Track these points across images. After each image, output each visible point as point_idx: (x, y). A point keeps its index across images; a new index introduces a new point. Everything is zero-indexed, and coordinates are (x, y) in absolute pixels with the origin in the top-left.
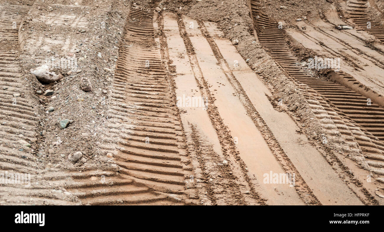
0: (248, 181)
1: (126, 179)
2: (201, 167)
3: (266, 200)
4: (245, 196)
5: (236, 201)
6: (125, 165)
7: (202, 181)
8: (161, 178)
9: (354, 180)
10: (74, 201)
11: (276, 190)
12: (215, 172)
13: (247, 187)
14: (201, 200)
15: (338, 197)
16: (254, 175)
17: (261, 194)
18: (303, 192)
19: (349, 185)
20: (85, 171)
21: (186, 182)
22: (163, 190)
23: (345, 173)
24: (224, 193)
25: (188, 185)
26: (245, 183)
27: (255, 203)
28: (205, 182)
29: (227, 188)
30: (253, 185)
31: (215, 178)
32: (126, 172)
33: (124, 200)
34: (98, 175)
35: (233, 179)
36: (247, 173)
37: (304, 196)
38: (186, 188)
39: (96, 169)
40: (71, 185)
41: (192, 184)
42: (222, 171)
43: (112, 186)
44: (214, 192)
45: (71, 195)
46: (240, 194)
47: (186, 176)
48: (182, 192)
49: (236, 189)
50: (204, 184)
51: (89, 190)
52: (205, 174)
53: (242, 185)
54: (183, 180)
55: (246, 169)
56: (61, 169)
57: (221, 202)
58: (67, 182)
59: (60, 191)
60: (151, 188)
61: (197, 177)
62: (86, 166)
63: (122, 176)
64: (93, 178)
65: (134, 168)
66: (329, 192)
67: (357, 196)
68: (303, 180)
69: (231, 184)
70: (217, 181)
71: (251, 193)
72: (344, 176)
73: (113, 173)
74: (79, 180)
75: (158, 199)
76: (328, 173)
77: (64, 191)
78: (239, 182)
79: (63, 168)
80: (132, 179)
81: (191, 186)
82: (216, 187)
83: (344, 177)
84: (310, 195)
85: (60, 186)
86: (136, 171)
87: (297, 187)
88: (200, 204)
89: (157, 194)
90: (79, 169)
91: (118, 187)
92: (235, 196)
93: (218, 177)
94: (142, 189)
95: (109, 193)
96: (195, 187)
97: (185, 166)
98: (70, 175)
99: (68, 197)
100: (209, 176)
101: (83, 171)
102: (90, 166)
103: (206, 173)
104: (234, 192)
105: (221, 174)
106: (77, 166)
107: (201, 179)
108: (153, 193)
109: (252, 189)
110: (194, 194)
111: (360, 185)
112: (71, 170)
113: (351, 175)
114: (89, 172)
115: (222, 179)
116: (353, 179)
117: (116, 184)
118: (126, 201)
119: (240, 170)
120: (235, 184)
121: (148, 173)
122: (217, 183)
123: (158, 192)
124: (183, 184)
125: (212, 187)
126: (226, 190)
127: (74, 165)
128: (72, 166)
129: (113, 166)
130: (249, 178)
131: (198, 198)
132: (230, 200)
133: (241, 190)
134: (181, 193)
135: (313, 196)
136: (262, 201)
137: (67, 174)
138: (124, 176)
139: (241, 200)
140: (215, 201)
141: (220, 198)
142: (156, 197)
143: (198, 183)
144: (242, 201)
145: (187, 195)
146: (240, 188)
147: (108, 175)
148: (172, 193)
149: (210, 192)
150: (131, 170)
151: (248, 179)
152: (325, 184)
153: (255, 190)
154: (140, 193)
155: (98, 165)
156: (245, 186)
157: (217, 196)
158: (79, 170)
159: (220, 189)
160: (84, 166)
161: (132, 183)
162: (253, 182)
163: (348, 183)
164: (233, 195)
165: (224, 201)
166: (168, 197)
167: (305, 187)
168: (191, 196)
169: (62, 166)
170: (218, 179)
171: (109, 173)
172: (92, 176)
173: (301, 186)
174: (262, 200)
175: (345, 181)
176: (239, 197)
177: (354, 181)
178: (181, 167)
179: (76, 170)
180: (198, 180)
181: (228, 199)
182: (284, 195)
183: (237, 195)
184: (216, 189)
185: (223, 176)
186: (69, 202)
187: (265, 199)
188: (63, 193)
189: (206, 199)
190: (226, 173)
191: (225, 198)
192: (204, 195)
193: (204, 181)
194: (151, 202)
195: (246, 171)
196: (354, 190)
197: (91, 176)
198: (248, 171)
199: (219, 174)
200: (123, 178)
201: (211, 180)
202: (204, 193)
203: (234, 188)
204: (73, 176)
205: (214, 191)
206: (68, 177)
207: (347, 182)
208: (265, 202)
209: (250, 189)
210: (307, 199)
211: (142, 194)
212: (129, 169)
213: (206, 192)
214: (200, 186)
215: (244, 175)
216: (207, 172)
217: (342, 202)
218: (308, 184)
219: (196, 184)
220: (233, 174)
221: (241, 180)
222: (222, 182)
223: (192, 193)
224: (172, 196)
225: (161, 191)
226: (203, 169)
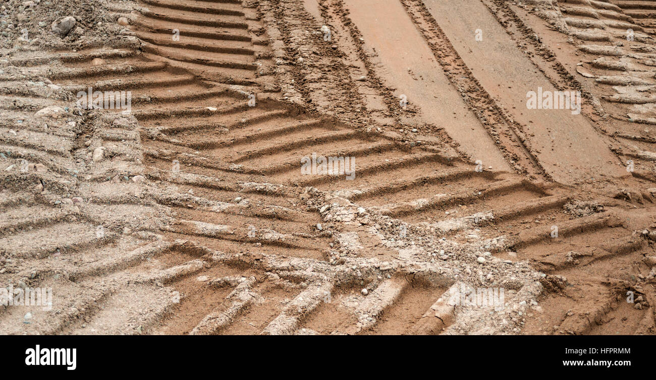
0: (363, 60)
1: (154, 61)
2: (283, 39)
3: (394, 90)
4: (359, 85)
5: (343, 93)
6: (151, 38)
7: (285, 62)
8: (214, 59)
9: (541, 50)
10: (66, 99)
11: (410, 72)
12: (307, 46)
13: (361, 70)
14: (284, 94)
15: (513, 79)
16: (374, 49)
17: (385, 81)
18: (455, 74)
19: (532, 59)
20: (82, 49)
21: (258, 64)
22: (218, 78)
23: (527, 39)
24: (324, 80)
25: (261, 69)
26: (360, 64)
27: (376, 95)
28: (290, 64)
29: (328, 73)
30: (372, 66)
31: (307, 55)
32: (153, 49)
33: (152, 96)
34: (105, 55)
35: (338, 56)
36: (363, 46)
37: (457, 80)
38: (258, 75)
39: (100, 45)
40: (59, 74)
41: (269, 67)
42: (319, 45)
43: (130, 73)
44: (306, 80)
45: (60, 89)
46: (350, 82)
47: (257, 55)
48: (251, 81)
49: (343, 73)
50: (289, 67)
51: (91, 82)
52: (290, 50)
53: (354, 67)
54: (252, 61)
55: (361, 39)
56: (41, 46)
57: (318, 95)
58: (52, 68)
59: (41, 84)
60: (198, 76)
61: (277, 56)
62: (83, 40)
63: (147, 57)
64: (97, 62)
65: (167, 43)
66: (500, 72)
67: (545, 76)
68: (456, 53)
69: (334, 65)
70: (310, 60)
71: (369, 79)
72: (525, 44)
73: (130, 52)
74: (72, 65)
75: (211, 93)
76: (499, 41)
77: (48, 83)
78: (348, 61)
79: (44, 45)
80: (164, 61)
81: (266, 70)
82: (309, 72)
83: (525, 46)
84: (467, 78)
85: (41, 76)
86: (171, 48)
87: (446, 66)
88: (283, 100)
89: (208, 86)
90: (72, 46)
91: (141, 76)
92: (342, 85)
93: (313, 55)
94: (183, 78)
95: (126, 84)
96: (274, 71)
97: (255, 38)
98: (57, 57)
99: (55, 92)
100: (297, 53)
101: (78, 50)
102: (91, 40)
103: (292, 49)
104: (339, 79)
105: (317, 48)
106: (68, 42)
107: (284, 59)
108: (201, 85)
109: (370, 73)
110: (271, 84)
111: (551, 58)
112: (57, 49)
113: (537, 42)
114: (89, 51)
115: (319, 57)
116: (541, 48)
117: (137, 71)
118: (156, 98)
119: (350, 41)
120: (342, 65)
121: (192, 51)
122: (311, 65)
123: (210, 83)
124: (253, 68)
125: (303, 71)
126: (327, 76)
127: (62, 40)
128: (59, 41)
129: (130, 39)
130: (366, 54)
131: (279, 91)
132: (332, 92)
133: (351, 75)
134: (251, 84)
135: (473, 79)
136: (386, 92)
137: (52, 55)
138: (152, 56)
139: (351, 91)
140: (307, 94)
141: (317, 89)
142: (207, 91)
143: (279, 65)
144: (354, 93)
145: (260, 86)
146: (350, 72)
147: (122, 55)
148: (234, 83)
149: (300, 79)
150: (163, 47)
151: (363, 57)
152: (492, 60)
153: (376, 73)
154: (180, 84)
155: (103, 38)
156: (359, 68)
157: (312, 86)
158: (73, 49)
159: (317, 75)
160: (80, 41)
161: (165, 68)
162: (373, 60)
163: (531, 56)
164: (338, 83)
165: (324, 94)
166: (227, 91)
167: (460, 66)
168: (266, 88)
169: (42, 42)
170: (312, 58)
171: (123, 52)
172: (95, 57)
173: (453, 64)
174: (387, 89)
175: (526, 52)
176: (348, 87)
177: (541, 52)
178: (249, 40)
179: (66, 49)
180: (279, 61)
181: (330, 91)
182: (423, 80)
183: (346, 84)
184: (309, 75)
185: (320, 53)
186: (57, 102)
187: (393, 88)
188: (46, 87)
189: (293, 91)
190: (326, 47)
191: (324, 89)
192: (289, 85)
193: (288, 61)
194: (199, 99)
195: (361, 43)
196: (542, 67)
197: (93, 58)
198: (364, 43)
199: (315, 49)
200: (149, 60)
201: (301, 59)
202: (288, 82)
203: (340, 72)
204: (62, 58)
205: (305, 78)
206: (53, 59)
207: (529, 54)
208: (392, 92)
209: (366, 72)
210: (463, 85)
211: (183, 87)
212: (158, 45)
213: (293, 80)
214: (283, 71)
215: (356, 50)
216: (293, 46)
217: (520, 87)
218: (465, 60)
219: (275, 68)
220: (339, 49)
221: (353, 58)
222: (319, 63)
223: (269, 82)
224: (234, 87)
225: (215, 81)
226: (287, 41)
